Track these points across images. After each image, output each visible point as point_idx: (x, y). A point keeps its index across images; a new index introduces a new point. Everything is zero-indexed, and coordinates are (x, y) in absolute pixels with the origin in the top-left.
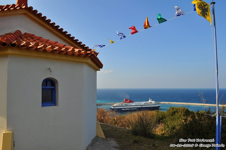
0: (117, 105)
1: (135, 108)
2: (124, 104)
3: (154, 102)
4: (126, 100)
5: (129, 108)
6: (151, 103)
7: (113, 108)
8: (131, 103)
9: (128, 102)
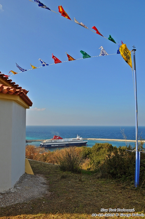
0: (46, 141)
1: (63, 144)
2: (53, 141)
3: (82, 138)
4: (56, 137)
5: (58, 144)
6: (79, 139)
7: (42, 144)
8: (60, 140)
9: (58, 139)
